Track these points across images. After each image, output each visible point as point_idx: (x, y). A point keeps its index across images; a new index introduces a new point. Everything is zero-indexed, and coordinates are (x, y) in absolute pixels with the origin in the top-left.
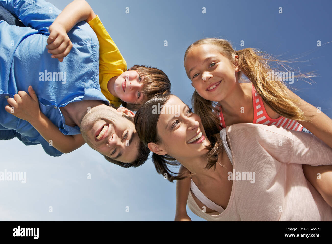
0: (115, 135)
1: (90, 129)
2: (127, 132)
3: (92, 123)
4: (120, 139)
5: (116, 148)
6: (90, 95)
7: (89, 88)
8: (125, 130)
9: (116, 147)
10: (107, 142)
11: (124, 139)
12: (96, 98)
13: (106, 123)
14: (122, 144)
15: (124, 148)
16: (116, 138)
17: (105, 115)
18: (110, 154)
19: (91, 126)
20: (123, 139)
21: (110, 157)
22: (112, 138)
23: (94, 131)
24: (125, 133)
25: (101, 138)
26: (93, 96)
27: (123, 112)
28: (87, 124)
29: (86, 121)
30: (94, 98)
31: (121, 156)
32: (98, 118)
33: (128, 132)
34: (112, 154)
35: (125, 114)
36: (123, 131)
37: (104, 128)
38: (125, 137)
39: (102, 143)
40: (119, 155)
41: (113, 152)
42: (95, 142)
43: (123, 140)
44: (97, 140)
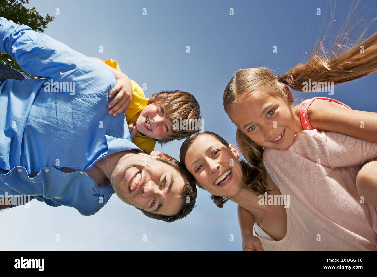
0: (150, 182)
1: (122, 179)
2: (164, 177)
3: (123, 171)
4: (158, 186)
5: (155, 198)
6: (114, 148)
7: (112, 139)
8: (162, 174)
9: (154, 196)
10: (143, 192)
11: (163, 186)
12: (123, 148)
13: (138, 170)
14: (162, 192)
15: (164, 196)
16: (153, 185)
17: (137, 161)
18: (148, 207)
19: (123, 175)
20: (161, 185)
21: (149, 211)
22: (148, 185)
23: (126, 181)
24: (162, 178)
25: (136, 188)
26: (118, 147)
27: (157, 156)
28: (118, 173)
29: (116, 171)
30: (120, 149)
31: (162, 207)
32: (130, 165)
33: (166, 177)
34: (151, 206)
35: (159, 157)
36: (160, 177)
37: (137, 176)
38: (163, 184)
39: (137, 194)
40: (160, 206)
41: (152, 204)
42: (129, 194)
43: (161, 187)
44: (130, 191)
